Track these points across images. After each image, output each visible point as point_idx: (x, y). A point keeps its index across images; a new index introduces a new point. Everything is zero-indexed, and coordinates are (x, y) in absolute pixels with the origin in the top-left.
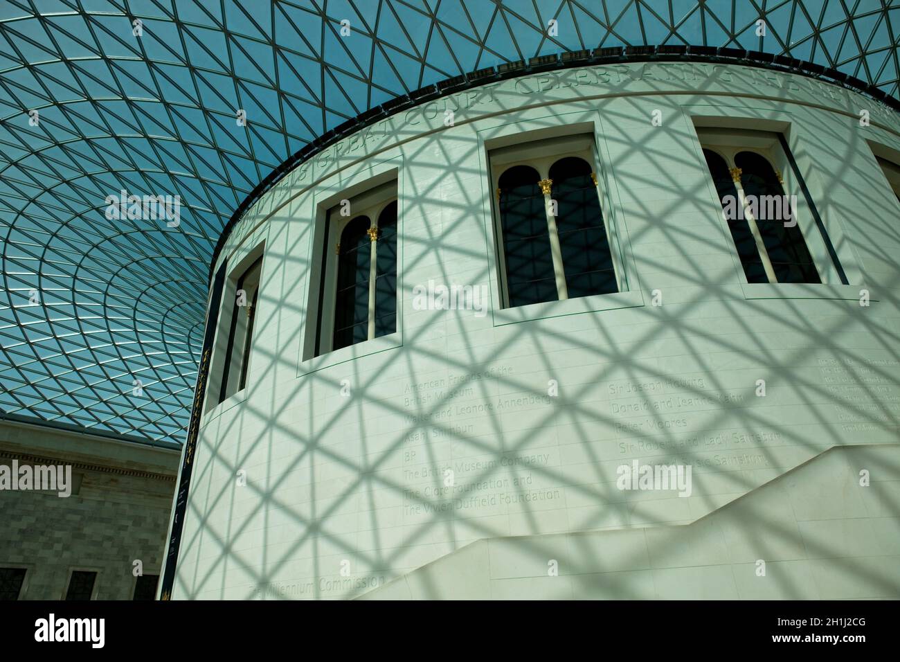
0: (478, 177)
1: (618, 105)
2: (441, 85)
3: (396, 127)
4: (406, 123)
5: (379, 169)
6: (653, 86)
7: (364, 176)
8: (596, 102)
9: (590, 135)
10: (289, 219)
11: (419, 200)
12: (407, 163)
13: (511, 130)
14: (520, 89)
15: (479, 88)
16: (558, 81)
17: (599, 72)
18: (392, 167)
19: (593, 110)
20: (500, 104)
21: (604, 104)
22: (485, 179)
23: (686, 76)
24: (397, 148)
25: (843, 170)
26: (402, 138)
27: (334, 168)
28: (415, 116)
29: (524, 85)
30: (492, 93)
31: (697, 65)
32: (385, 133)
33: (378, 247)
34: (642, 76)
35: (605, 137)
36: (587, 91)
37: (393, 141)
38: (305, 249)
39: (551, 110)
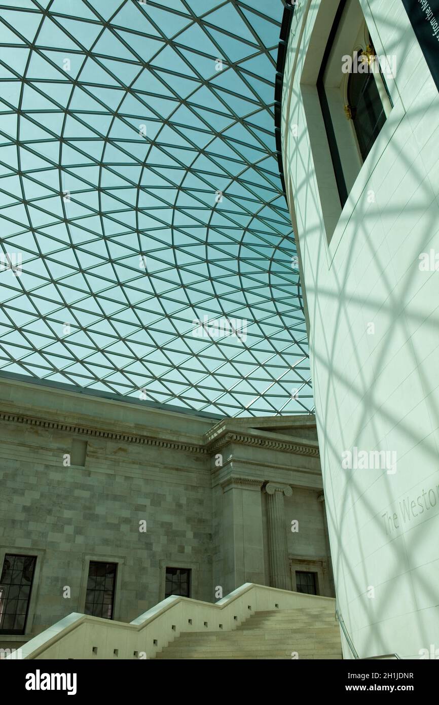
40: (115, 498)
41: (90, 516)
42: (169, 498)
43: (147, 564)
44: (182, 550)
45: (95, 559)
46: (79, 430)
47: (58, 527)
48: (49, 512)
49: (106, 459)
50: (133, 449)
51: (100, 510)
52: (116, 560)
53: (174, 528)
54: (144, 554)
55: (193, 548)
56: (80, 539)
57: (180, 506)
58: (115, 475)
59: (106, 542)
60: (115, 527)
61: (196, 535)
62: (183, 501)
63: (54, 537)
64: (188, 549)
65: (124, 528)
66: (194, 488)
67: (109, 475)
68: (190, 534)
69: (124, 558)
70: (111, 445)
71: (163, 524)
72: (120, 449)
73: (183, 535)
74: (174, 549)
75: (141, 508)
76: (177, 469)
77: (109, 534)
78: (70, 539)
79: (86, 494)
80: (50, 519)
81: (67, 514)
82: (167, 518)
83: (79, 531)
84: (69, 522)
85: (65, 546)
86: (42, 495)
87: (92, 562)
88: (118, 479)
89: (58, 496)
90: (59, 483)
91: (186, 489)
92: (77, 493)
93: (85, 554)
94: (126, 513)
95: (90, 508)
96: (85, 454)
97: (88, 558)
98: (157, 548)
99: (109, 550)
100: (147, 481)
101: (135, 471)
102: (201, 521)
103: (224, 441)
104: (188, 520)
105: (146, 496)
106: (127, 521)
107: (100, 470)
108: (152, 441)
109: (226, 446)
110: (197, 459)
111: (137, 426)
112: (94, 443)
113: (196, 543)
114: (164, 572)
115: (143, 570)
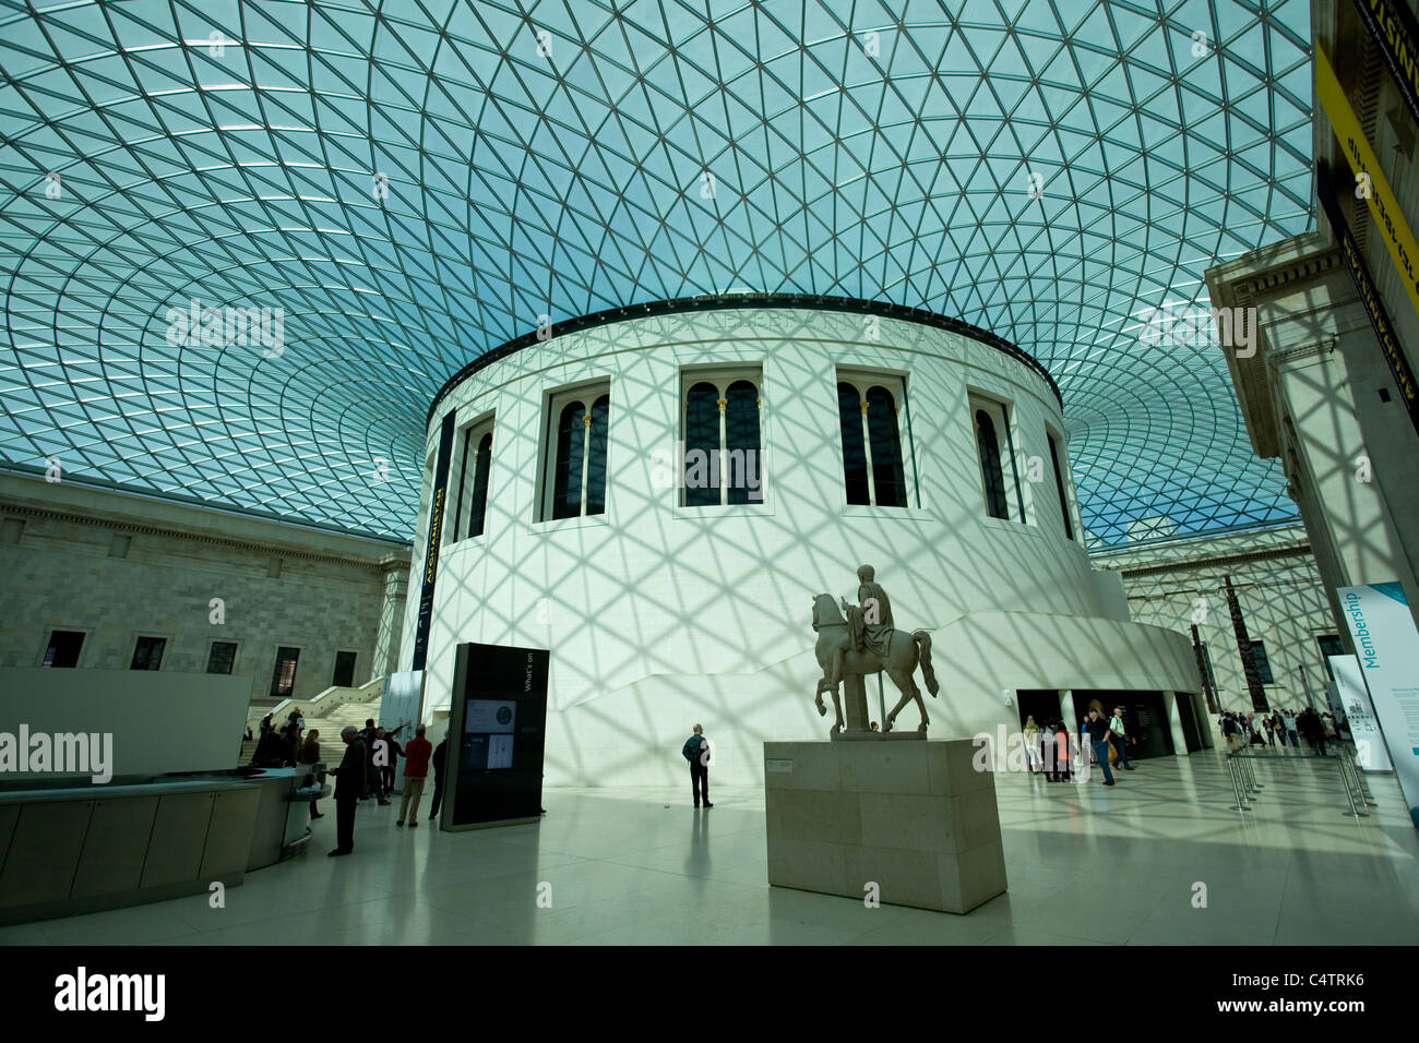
0: (672, 398)
1: (787, 351)
2: (649, 305)
3: (613, 338)
4: (619, 338)
5: (598, 373)
6: (813, 334)
7: (586, 376)
8: (771, 345)
9: (759, 367)
10: (520, 398)
11: (631, 412)
12: (622, 375)
13: (704, 360)
14: (712, 324)
15: (679, 315)
16: (743, 320)
17: (773, 315)
18: (606, 374)
19: (768, 353)
20: (696, 335)
21: (777, 348)
22: (677, 401)
23: (840, 326)
24: (613, 356)
25: (946, 424)
26: (617, 349)
27: (560, 362)
28: (627, 332)
29: (715, 319)
30: (689, 322)
31: (850, 315)
32: (602, 341)
33: (591, 440)
34: (805, 324)
35: (769, 379)
36: (764, 333)
37: (610, 350)
38: (534, 429)
39: (734, 345)
40: (302, 602)
41: (280, 615)
42: (346, 603)
43: (323, 649)
44: (351, 640)
45: (283, 645)
46: (277, 551)
47: (254, 624)
48: (248, 613)
49: (298, 573)
50: (320, 565)
51: (289, 611)
52: (299, 647)
53: (347, 624)
54: (321, 642)
55: (359, 639)
56: (272, 632)
57: (353, 608)
58: (304, 585)
59: (293, 634)
60: (301, 624)
61: (363, 629)
62: (357, 605)
63: (251, 630)
64: (356, 640)
65: (308, 624)
66: (368, 595)
67: (299, 586)
68: (359, 629)
69: (305, 645)
70: (302, 563)
71: (339, 621)
72: (310, 565)
73: (353, 629)
74: (346, 639)
75: (324, 610)
76: (355, 582)
77: (295, 628)
78: (264, 632)
79: (280, 600)
80: (249, 618)
81: (263, 614)
82: (344, 617)
83: (271, 626)
84: (264, 620)
85: (259, 637)
86: (243, 601)
87: (280, 648)
88: (307, 588)
89: (256, 601)
90: (257, 591)
91: (360, 596)
92: (272, 598)
93: (275, 642)
94: (310, 614)
95: (281, 610)
96: (280, 569)
97: (277, 645)
98: (332, 638)
99: (294, 639)
100: (329, 590)
101: (320, 582)
102: (369, 619)
103: (393, 565)
104: (359, 619)
105: (327, 601)
106: (310, 619)
107: (291, 581)
108: (337, 560)
109: (395, 569)
110: (372, 573)
111: (325, 550)
112: (288, 561)
113: (362, 635)
114: (336, 653)
115: (319, 653)
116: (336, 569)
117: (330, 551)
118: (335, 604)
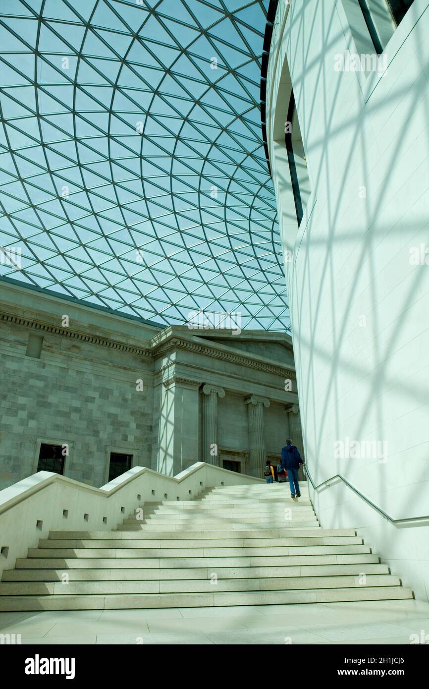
40: (67, 389)
41: (43, 404)
42: (116, 393)
43: (94, 448)
44: (125, 438)
45: (46, 441)
46: (37, 325)
47: (12, 411)
48: (5, 397)
49: (61, 354)
50: (86, 347)
51: (53, 399)
53: (119, 419)
54: (91, 440)
55: (136, 438)
56: (32, 423)
57: (125, 400)
58: (68, 369)
59: (57, 427)
60: (66, 415)
61: (138, 426)
62: (129, 397)
63: (9, 420)
64: (131, 438)
65: (75, 416)
67: (62, 368)
68: (133, 426)
69: (73, 442)
70: (65, 342)
71: (110, 415)
72: (74, 346)
73: (127, 425)
74: (118, 437)
75: (92, 400)
76: (125, 369)
77: (60, 420)
78: (24, 423)
79: (40, 384)
80: (6, 404)
81: (22, 400)
82: (113, 410)
83: (31, 416)
84: (23, 407)
85: (18, 429)
87: (43, 444)
88: (71, 373)
89: (14, 383)
90: (15, 371)
91: (132, 386)
92: (32, 382)
93: (36, 436)
94: (76, 403)
95: (43, 397)
96: (41, 348)
97: (40, 441)
98: (103, 435)
99: (59, 434)
100: (97, 376)
101: (87, 367)
102: (144, 415)
103: (168, 346)
104: (132, 413)
105: (95, 389)
106: (77, 410)
107: (54, 364)
108: (103, 341)
109: (171, 351)
110: (143, 361)
111: (91, 326)
112: (50, 339)
113: (138, 433)
114: (109, 456)
115: (90, 453)
116: (102, 352)
117: (97, 328)
118: (105, 394)
